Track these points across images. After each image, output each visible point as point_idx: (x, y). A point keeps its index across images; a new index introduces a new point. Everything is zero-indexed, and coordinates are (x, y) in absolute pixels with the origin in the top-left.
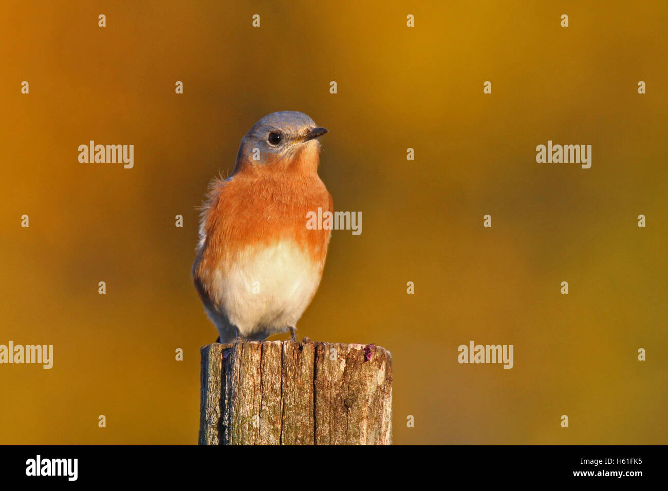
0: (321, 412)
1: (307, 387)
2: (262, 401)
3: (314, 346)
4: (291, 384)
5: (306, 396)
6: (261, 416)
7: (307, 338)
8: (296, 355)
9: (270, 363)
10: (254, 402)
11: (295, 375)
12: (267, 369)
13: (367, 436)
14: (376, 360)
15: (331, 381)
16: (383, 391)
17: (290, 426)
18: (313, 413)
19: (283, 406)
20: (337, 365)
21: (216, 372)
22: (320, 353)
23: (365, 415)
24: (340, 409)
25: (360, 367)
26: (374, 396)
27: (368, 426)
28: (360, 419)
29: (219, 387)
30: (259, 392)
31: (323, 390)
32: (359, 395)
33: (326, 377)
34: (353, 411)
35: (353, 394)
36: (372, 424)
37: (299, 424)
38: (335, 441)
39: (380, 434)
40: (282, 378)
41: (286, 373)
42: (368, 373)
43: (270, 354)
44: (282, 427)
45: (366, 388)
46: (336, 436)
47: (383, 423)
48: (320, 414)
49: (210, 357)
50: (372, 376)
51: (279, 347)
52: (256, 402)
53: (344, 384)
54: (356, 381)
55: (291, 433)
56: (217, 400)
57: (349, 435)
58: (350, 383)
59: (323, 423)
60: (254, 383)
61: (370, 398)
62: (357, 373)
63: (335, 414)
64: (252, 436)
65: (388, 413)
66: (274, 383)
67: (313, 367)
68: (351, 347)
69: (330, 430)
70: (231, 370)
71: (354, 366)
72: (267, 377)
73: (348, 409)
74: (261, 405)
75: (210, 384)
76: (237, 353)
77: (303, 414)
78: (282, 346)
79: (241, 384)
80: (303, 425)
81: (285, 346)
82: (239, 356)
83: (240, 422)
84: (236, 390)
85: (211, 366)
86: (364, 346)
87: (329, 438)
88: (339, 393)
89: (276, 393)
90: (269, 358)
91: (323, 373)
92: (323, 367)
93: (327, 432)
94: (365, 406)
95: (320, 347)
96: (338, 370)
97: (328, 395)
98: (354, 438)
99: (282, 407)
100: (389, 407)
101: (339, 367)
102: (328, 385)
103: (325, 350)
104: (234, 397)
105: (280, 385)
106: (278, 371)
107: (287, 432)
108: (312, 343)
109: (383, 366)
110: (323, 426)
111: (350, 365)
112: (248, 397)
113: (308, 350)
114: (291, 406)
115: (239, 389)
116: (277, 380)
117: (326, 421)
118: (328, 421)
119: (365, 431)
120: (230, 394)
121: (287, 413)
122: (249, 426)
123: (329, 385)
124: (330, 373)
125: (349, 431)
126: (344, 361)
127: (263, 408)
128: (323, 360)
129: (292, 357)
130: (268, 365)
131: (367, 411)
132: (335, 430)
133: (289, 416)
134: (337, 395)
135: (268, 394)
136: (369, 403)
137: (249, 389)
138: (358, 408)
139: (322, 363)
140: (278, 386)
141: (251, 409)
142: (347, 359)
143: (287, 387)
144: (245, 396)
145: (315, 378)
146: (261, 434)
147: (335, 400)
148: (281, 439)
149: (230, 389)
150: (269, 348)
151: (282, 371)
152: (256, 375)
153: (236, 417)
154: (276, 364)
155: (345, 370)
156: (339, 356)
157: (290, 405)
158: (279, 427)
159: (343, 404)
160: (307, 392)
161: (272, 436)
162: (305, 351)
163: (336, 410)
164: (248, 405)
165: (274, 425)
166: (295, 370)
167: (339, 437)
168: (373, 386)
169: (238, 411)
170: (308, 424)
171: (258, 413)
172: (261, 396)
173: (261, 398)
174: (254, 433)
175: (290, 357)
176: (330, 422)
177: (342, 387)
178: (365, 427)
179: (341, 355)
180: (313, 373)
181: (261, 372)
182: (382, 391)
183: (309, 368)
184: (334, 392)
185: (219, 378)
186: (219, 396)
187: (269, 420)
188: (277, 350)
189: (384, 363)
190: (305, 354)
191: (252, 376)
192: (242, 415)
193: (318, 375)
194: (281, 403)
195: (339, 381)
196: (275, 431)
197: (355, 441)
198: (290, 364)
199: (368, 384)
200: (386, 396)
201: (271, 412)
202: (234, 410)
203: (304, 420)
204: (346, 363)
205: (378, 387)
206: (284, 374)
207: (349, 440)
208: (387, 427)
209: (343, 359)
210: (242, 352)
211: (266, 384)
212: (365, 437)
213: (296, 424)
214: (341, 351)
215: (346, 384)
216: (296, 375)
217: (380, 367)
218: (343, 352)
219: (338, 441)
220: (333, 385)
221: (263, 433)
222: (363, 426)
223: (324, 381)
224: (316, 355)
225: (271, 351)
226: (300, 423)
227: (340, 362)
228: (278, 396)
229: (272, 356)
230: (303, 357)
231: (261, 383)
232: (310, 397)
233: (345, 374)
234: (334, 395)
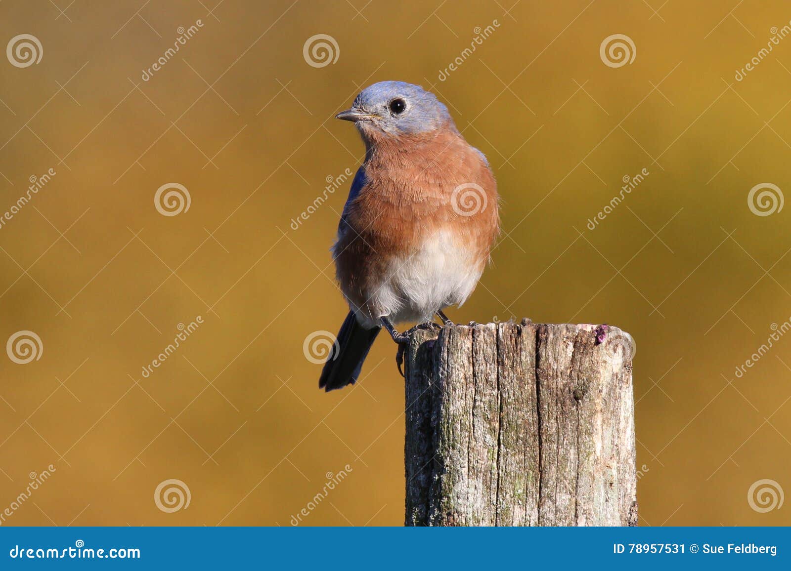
0: (546, 406)
1: (529, 377)
2: (475, 395)
3: (535, 328)
4: (508, 375)
6: (475, 413)
7: (527, 320)
8: (514, 339)
9: (483, 350)
10: (466, 397)
11: (513, 363)
12: (480, 357)
13: (603, 433)
15: (557, 369)
17: (509, 424)
18: (536, 408)
19: (501, 401)
20: (563, 350)
22: (543, 337)
23: (599, 408)
24: (568, 402)
25: (590, 351)
26: (609, 386)
27: (603, 421)
28: (593, 414)
30: (471, 385)
31: (547, 381)
32: (591, 384)
33: (550, 364)
34: (585, 403)
35: (584, 384)
36: (607, 419)
37: (520, 421)
38: (564, 440)
39: (618, 430)
40: (498, 368)
41: (503, 361)
42: (600, 360)
43: (483, 340)
44: (500, 427)
45: (599, 376)
46: (565, 434)
47: (622, 418)
48: (545, 408)
49: (413, 347)
50: (605, 362)
51: (494, 331)
52: (468, 397)
53: (573, 372)
54: (587, 368)
55: (511, 432)
57: (580, 432)
58: (580, 371)
59: (549, 419)
60: (465, 375)
61: (604, 388)
62: (587, 359)
63: (562, 408)
64: (465, 437)
65: (627, 407)
66: (489, 373)
67: (534, 354)
68: (580, 328)
69: (558, 427)
70: (438, 361)
71: (584, 350)
72: (481, 367)
73: (578, 402)
74: (475, 401)
76: (445, 340)
77: (526, 409)
78: (498, 331)
79: (450, 377)
80: (526, 422)
81: (500, 330)
82: (447, 343)
83: (450, 421)
84: (445, 383)
86: (595, 327)
87: (556, 437)
88: (566, 384)
89: (491, 385)
90: (482, 344)
91: (547, 359)
93: (554, 429)
94: (598, 397)
95: (542, 330)
96: (564, 356)
97: (554, 386)
98: (586, 436)
99: (499, 402)
100: (629, 399)
101: (566, 352)
102: (553, 373)
103: (548, 332)
104: (443, 392)
105: (496, 376)
106: (493, 360)
107: (506, 431)
108: (533, 325)
110: (549, 422)
111: (579, 349)
112: (458, 392)
113: (528, 333)
114: (510, 400)
115: (448, 383)
116: (492, 370)
117: (552, 416)
118: (555, 416)
119: (599, 428)
121: (505, 408)
122: (461, 426)
123: (555, 374)
124: (555, 359)
125: (580, 427)
126: (571, 345)
127: (477, 404)
128: (546, 344)
129: (509, 342)
130: (482, 352)
131: (601, 403)
132: (564, 427)
133: (507, 413)
134: (565, 385)
135: (482, 387)
136: (603, 394)
137: (460, 382)
138: (590, 400)
139: (546, 348)
140: (493, 377)
141: (463, 405)
142: (575, 343)
143: (505, 378)
144: (454, 390)
145: (537, 366)
146: (476, 435)
147: (562, 391)
148: (499, 440)
150: (482, 332)
151: (498, 360)
152: (467, 365)
153: (446, 416)
154: (491, 351)
155: (573, 356)
156: (565, 339)
157: (508, 399)
158: (497, 425)
159: (572, 396)
160: (527, 383)
161: (488, 436)
162: (524, 335)
163: (563, 404)
164: (459, 401)
165: (490, 424)
166: (514, 357)
167: (569, 435)
168: (607, 374)
169: (447, 409)
170: (531, 421)
171: (471, 410)
172: (474, 389)
173: (474, 392)
174: (467, 434)
175: (506, 342)
176: (557, 417)
177: (570, 376)
178: (599, 422)
179: (568, 338)
180: (535, 360)
181: (473, 361)
182: (619, 380)
183: (531, 355)
184: (561, 382)
187: (486, 419)
188: (490, 334)
190: (524, 338)
191: (463, 366)
192: (452, 413)
193: (541, 363)
194: (498, 397)
195: (567, 368)
196: (492, 430)
197: (588, 439)
198: (507, 350)
199: (601, 371)
200: (624, 386)
201: (486, 409)
202: (443, 408)
203: (526, 416)
204: (574, 347)
205: (613, 375)
206: (501, 363)
207: (580, 439)
208: (627, 422)
209: (569, 343)
210: (450, 338)
211: (479, 375)
212: (600, 434)
213: (516, 421)
214: (568, 333)
215: (575, 372)
216: (515, 363)
218: (570, 334)
219: (567, 440)
220: (559, 374)
221: (479, 433)
222: (597, 422)
223: (547, 369)
224: (538, 340)
225: (484, 336)
226: (521, 420)
227: (567, 347)
228: (494, 389)
229: (486, 342)
230: (522, 342)
231: (474, 375)
233: (573, 360)
234: (560, 386)
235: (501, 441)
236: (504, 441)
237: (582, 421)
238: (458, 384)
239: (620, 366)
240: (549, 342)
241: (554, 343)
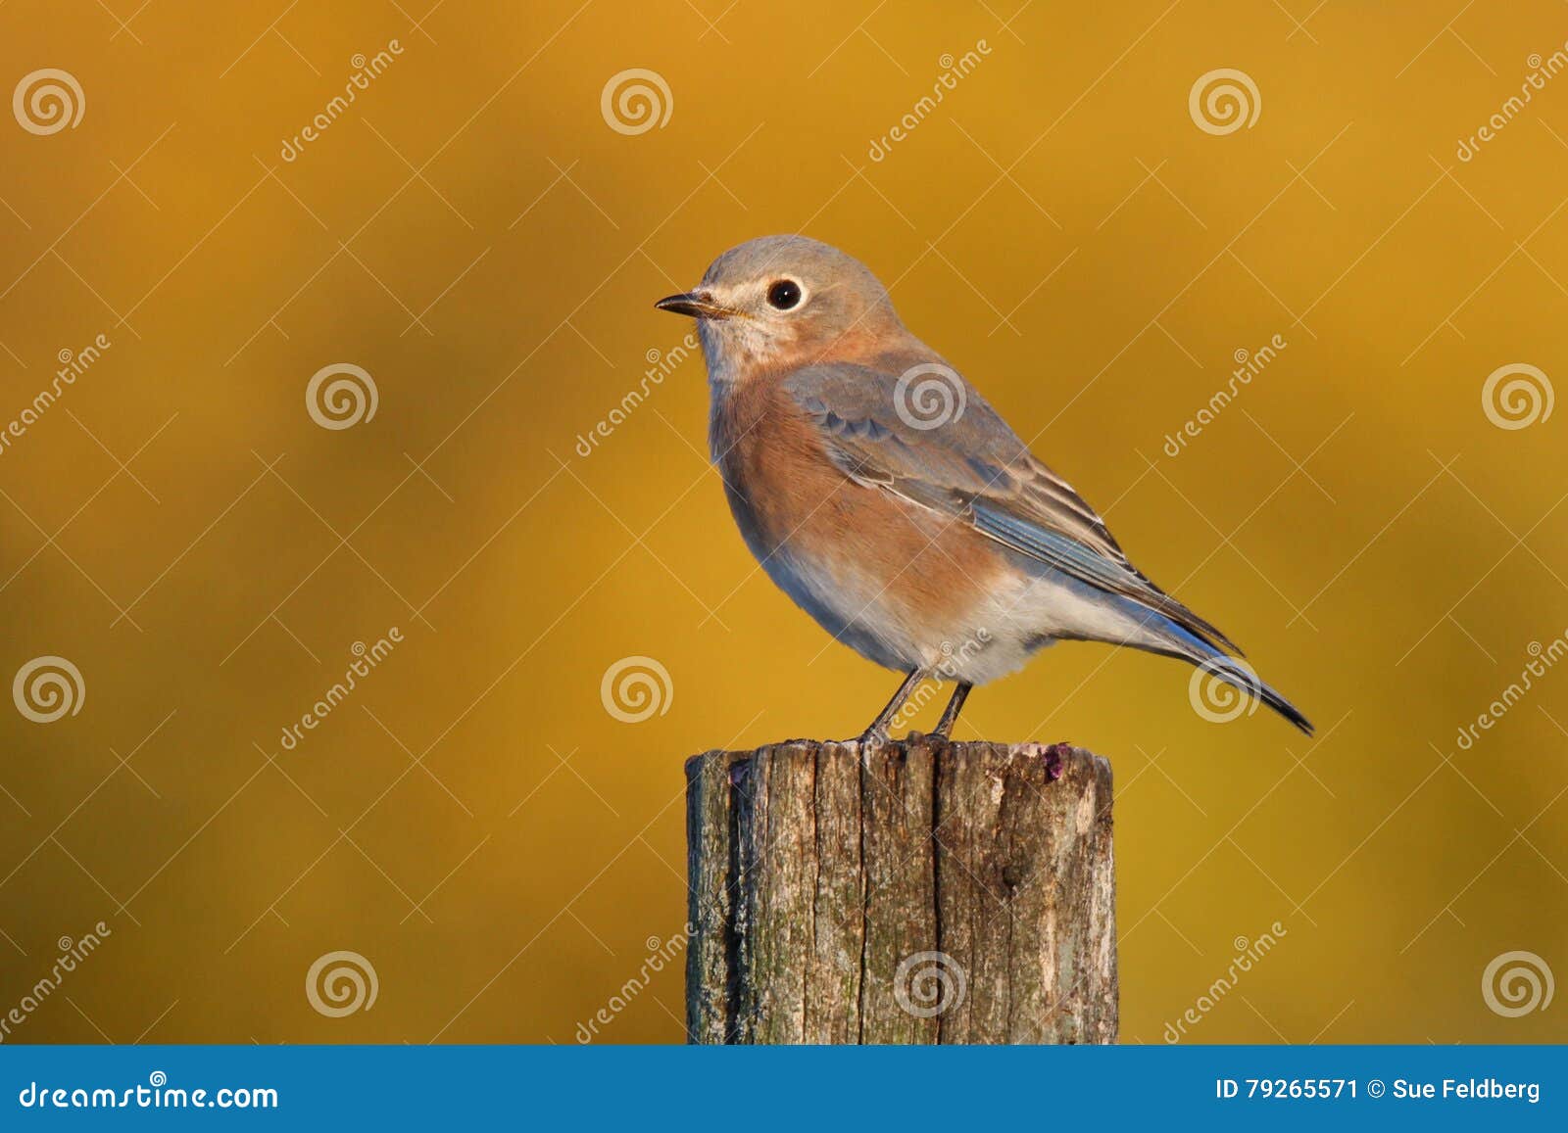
0: (951, 898)
1: (920, 842)
2: (819, 876)
3: (932, 750)
4: (882, 838)
5: (917, 862)
6: (817, 910)
7: (916, 735)
8: (893, 771)
9: (834, 791)
10: (801, 879)
11: (890, 816)
12: (829, 805)
13: (1057, 949)
14: (1072, 778)
15: (972, 827)
16: (1092, 847)
17: (883, 932)
18: (932, 901)
19: (867, 886)
20: (985, 792)
21: (717, 812)
22: (946, 766)
23: (1049, 901)
24: (992, 891)
25: (1036, 793)
26: (1069, 859)
27: (1059, 926)
28: (1040, 910)
29: (726, 848)
30: (812, 856)
31: (954, 849)
32: (1036, 857)
33: (960, 818)
34: (1024, 891)
35: (1023, 857)
36: (1066, 921)
37: (902, 926)
38: (984, 960)
39: (1085, 942)
40: (862, 825)
41: (871, 812)
42: (1055, 808)
43: (834, 772)
44: (865, 933)
45: (1050, 842)
46: (987, 949)
47: (1093, 918)
48: (950, 902)
49: (703, 781)
50: (1063, 814)
51: (854, 755)
52: (806, 879)
53: (1002, 834)
54: (1029, 826)
55: (885, 946)
56: (722, 876)
57: (1015, 947)
58: (1014, 831)
59: (956, 922)
60: (801, 837)
61: (1060, 864)
62: (1029, 809)
63: (982, 902)
64: (799, 955)
65: (1104, 896)
66: (844, 835)
67: (929, 798)
68: (1016, 751)
69: (972, 938)
70: (749, 808)
71: (1022, 793)
72: (830, 823)
73: (1011, 890)
74: (818, 886)
75: (704, 842)
76: (762, 771)
77: (911, 904)
78: (861, 753)
79: (772, 840)
80: (913, 928)
81: (867, 753)
82: (766, 777)
83: (772, 924)
84: (762, 854)
85: (706, 801)
86: (1044, 747)
87: (969, 956)
88: (990, 855)
89: (849, 858)
90: (832, 780)
91: (953, 809)
92: (955, 799)
93: (966, 941)
94: (1050, 882)
95: (946, 754)
96: (986, 803)
98: (1027, 954)
99: (864, 889)
100: (1107, 881)
101: (990, 796)
102: (965, 835)
103: (955, 758)
104: (759, 869)
105: (858, 841)
106: (854, 809)
107: (876, 944)
108: (928, 745)
109: (1090, 792)
110: (956, 928)
111: (1014, 791)
112: (788, 869)
113: (918, 761)
114: (883, 886)
115: (769, 853)
116: (852, 829)
117: (962, 917)
118: (968, 916)
119: (1051, 938)
120: (748, 863)
121: (875, 901)
122: (792, 932)
123: (968, 837)
124: (968, 807)
125: (1014, 937)
126: (1000, 781)
127: (823, 892)
128: (952, 781)
129: (883, 777)
130: (831, 795)
131: (1053, 893)
132: (985, 937)
133: (879, 909)
134: (987, 859)
135: (831, 861)
136: (1059, 874)
137: (790, 851)
138: (1034, 886)
139: (951, 788)
140: (853, 841)
141: (796, 895)
142: (1006, 777)
143: (875, 843)
144: (780, 865)
145: (936, 822)
146: (819, 949)
147: (983, 869)
148: (863, 959)
149: (749, 852)
150: (833, 758)
151: (861, 809)
152: (804, 816)
153: (764, 914)
154: (848, 792)
155: (1003, 803)
156: (987, 772)
157: (881, 883)
158: (859, 932)
159: (1000, 879)
160: (918, 854)
161: (843, 953)
162: (911, 764)
163: (982, 892)
164: (788, 886)
165: (846, 930)
166: (891, 805)
167: (993, 952)
168: (1066, 837)
169: (766, 901)
170: (922, 926)
171: (811, 903)
172: (816, 865)
173: (816, 869)
174: (803, 948)
175: (877, 777)
176: (971, 919)
177: (996, 841)
178: (1050, 929)
179: (992, 769)
180: (930, 809)
181: (816, 815)
182: (1089, 848)
183: (923, 801)
184: (979, 853)
185: (724, 828)
186: (725, 867)
187: (837, 919)
188: (849, 762)
189: (1091, 785)
190: (912, 769)
191: (796, 821)
192: (775, 908)
193: (943, 816)
194: (861, 881)
195: (991, 827)
196: (849, 941)
197: (1030, 960)
198: (879, 792)
199: (1056, 833)
200: (1098, 858)
201: (839, 901)
202: (759, 897)
203: (913, 916)
204: (1005, 786)
205: (1078, 839)
206: (864, 812)
207: (1014, 960)
208: (1103, 926)
209: (996, 779)
210: (772, 767)
211: (827, 838)
212: (1051, 951)
213: (895, 925)
214: (993, 761)
215: (1005, 834)
216: (894, 817)
217: (1081, 794)
218: (998, 763)
219: (990, 961)
220: (976, 837)
221: (824, 948)
222: (1045, 927)
223: (955, 829)
224: (937, 772)
225: (837, 765)
226: (904, 923)
227: (991, 786)
228: (854, 864)
229: (839, 775)
230: (907, 777)
231: (817, 836)
232: (925, 864)
233: (1003, 810)
234: (979, 858)
235: (867, 963)
236: (871, 962)
237: (1018, 926)
238: (788, 855)
239: (1089, 822)
240: (958, 780)
241: (969, 779)
